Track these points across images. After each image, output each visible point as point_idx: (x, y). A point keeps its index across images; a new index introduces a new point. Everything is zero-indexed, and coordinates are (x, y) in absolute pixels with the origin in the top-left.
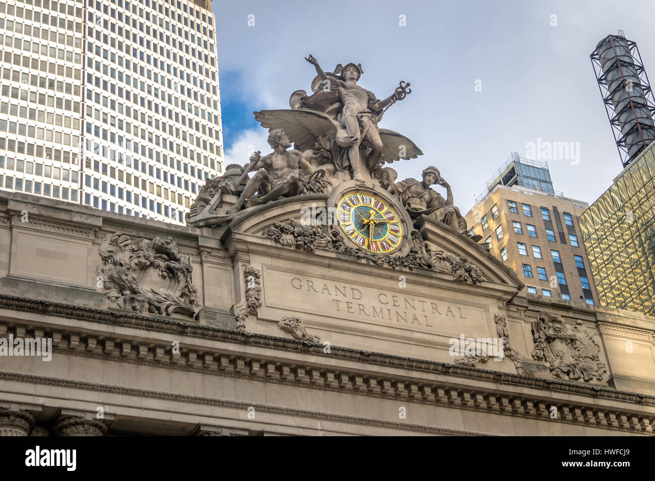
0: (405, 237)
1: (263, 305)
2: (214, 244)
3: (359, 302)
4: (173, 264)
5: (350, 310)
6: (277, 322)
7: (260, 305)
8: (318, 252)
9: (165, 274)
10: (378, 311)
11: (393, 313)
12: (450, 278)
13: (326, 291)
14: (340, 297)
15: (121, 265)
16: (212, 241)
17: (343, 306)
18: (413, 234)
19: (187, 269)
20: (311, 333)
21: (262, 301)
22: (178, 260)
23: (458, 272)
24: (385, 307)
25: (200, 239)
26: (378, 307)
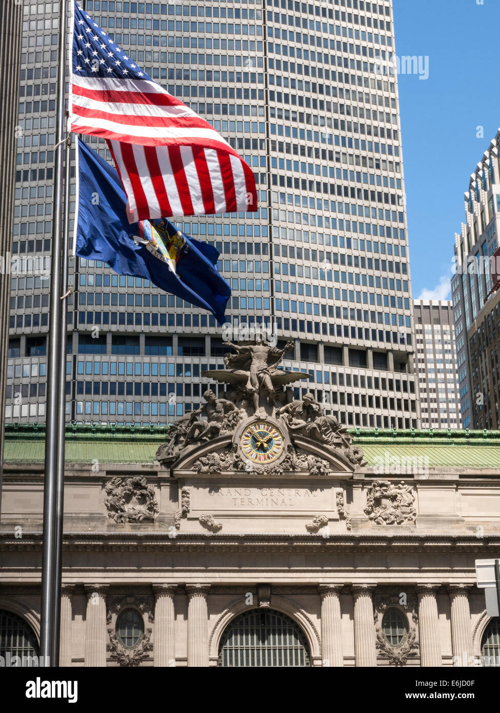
0: (284, 449)
1: (191, 511)
2: (167, 475)
3: (249, 497)
4: (144, 492)
5: (243, 503)
6: (197, 519)
7: (188, 511)
8: (223, 473)
9: (140, 497)
10: (260, 500)
11: (269, 501)
12: (307, 474)
13: (229, 494)
14: (237, 496)
15: (117, 496)
16: (165, 473)
17: (239, 501)
18: (289, 446)
19: (151, 493)
20: (216, 522)
21: (190, 508)
22: (146, 488)
23: (312, 471)
24: (264, 498)
25: (159, 473)
26: (260, 497)
